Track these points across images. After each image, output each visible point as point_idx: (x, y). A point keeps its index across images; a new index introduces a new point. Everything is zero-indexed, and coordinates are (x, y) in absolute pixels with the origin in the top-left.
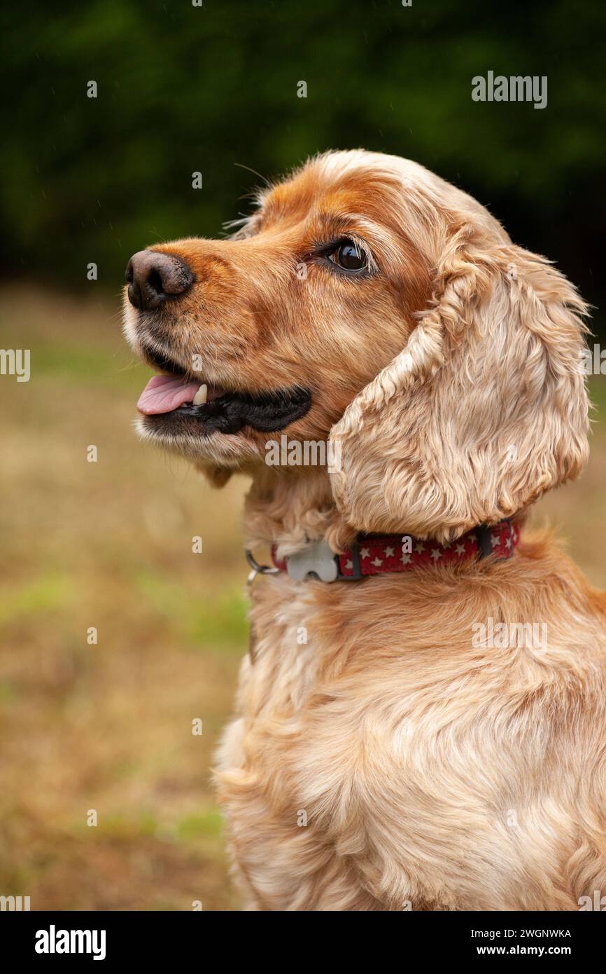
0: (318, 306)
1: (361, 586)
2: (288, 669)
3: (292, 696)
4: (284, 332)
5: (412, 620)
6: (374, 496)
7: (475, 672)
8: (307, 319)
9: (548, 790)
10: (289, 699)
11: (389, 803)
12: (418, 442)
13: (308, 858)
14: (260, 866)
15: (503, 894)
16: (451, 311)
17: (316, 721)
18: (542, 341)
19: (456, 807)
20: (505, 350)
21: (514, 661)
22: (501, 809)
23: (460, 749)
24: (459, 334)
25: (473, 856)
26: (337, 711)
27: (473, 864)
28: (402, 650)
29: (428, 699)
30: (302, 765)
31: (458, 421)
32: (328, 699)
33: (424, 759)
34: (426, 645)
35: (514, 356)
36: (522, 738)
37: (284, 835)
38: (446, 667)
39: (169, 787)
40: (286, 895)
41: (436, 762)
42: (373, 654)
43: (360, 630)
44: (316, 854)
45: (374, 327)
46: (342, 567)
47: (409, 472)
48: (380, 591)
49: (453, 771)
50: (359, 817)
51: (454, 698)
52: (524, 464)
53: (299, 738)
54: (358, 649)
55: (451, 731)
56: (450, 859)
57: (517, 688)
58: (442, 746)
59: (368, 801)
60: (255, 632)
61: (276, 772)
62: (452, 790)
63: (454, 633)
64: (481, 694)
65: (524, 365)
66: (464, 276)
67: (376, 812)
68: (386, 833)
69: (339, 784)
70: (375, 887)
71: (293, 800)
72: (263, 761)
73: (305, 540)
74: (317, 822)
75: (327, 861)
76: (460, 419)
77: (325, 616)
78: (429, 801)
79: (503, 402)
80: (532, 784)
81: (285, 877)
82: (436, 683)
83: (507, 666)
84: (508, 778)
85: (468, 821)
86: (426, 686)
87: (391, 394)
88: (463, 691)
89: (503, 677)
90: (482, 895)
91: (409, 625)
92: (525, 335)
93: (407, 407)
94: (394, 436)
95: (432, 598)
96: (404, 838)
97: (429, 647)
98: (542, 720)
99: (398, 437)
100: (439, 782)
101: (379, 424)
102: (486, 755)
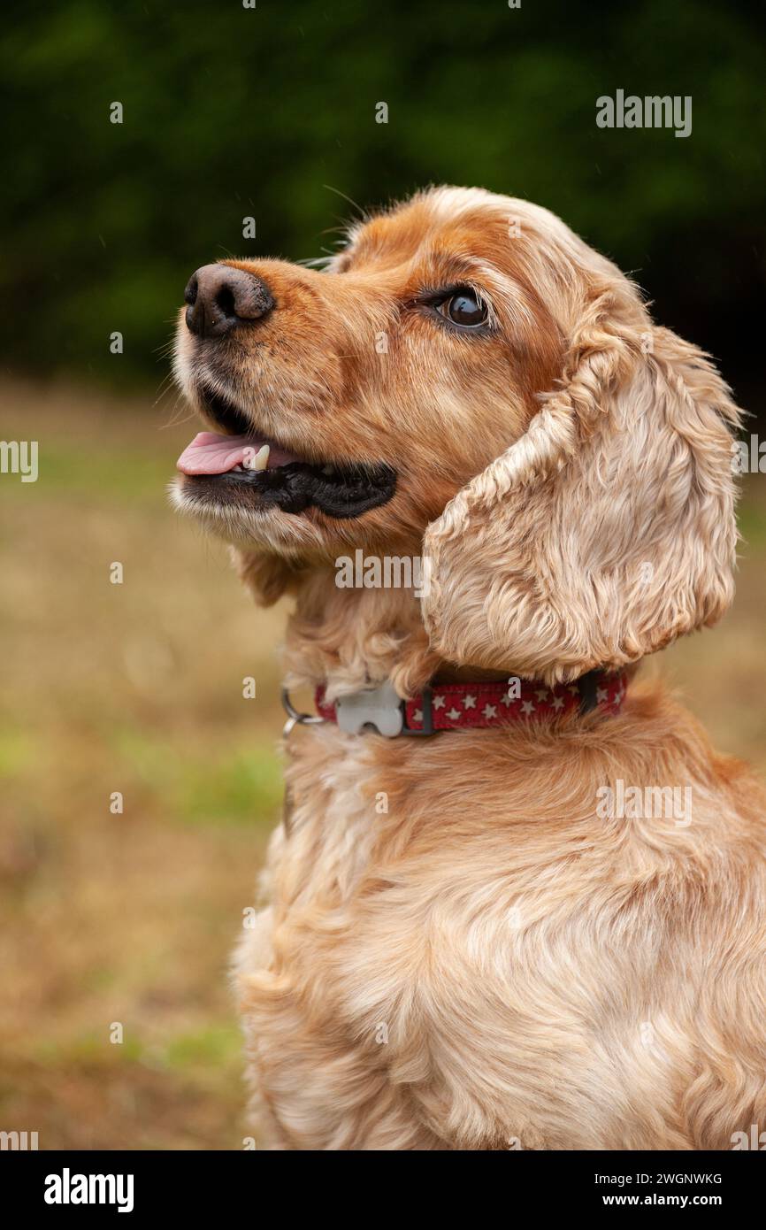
0: (418, 365)
1: (431, 744)
2: (334, 847)
3: (340, 879)
4: (374, 391)
5: (495, 789)
6: (473, 618)
7: (574, 856)
8: (405, 380)
9: (660, 1005)
10: (335, 884)
11: (460, 1017)
12: (534, 553)
13: (353, 1088)
14: (290, 1096)
15: (602, 1134)
16: (585, 393)
17: (371, 912)
18: (690, 446)
19: (547, 1025)
20: (645, 452)
21: (622, 844)
22: (601, 1027)
23: (552, 952)
24: (593, 423)
25: (567, 1086)
26: (396, 901)
27: (566, 1096)
28: (482, 827)
29: (515, 887)
30: (351, 967)
31: (582, 534)
32: (385, 885)
33: (507, 964)
34: (514, 821)
35: (655, 461)
36: (629, 939)
37: (322, 1056)
38: (537, 849)
39: (157, 1001)
40: (322, 1133)
41: (522, 968)
42: (445, 831)
43: (429, 800)
44: (362, 1082)
45: (485, 403)
46: (408, 719)
47: (520, 591)
48: (457, 751)
49: (543, 979)
50: (422, 1036)
51: (548, 888)
52: (656, 598)
53: (346, 933)
54: (425, 824)
55: (541, 930)
56: (539, 1090)
57: (625, 877)
58: (529, 948)
59: (434, 1015)
60: (292, 796)
61: (314, 977)
62: (542, 1004)
63: (548, 807)
64: (581, 884)
65: (666, 472)
66: (605, 351)
67: (444, 1030)
68: (455, 1056)
69: (397, 993)
70: (440, 1124)
71: (335, 1012)
72: (300, 962)
73: (364, 678)
74: (367, 1041)
75: (377, 1090)
76: (585, 531)
77: (385, 780)
78: (510, 1016)
79: (636, 516)
80: (641, 998)
81: (321, 1110)
82: (525, 868)
83: (613, 850)
84: (611, 989)
85: (560, 1042)
86: (513, 872)
87: (506, 490)
88: (558, 880)
89: (608, 864)
90: (577, 1136)
91: (491, 795)
92: (670, 437)
93: (522, 509)
94: (506, 543)
95: (521, 761)
96: (479, 1062)
97: (516, 824)
98: (655, 917)
99: (510, 544)
100: (526, 993)
101: (488, 526)
102: (584, 961)
